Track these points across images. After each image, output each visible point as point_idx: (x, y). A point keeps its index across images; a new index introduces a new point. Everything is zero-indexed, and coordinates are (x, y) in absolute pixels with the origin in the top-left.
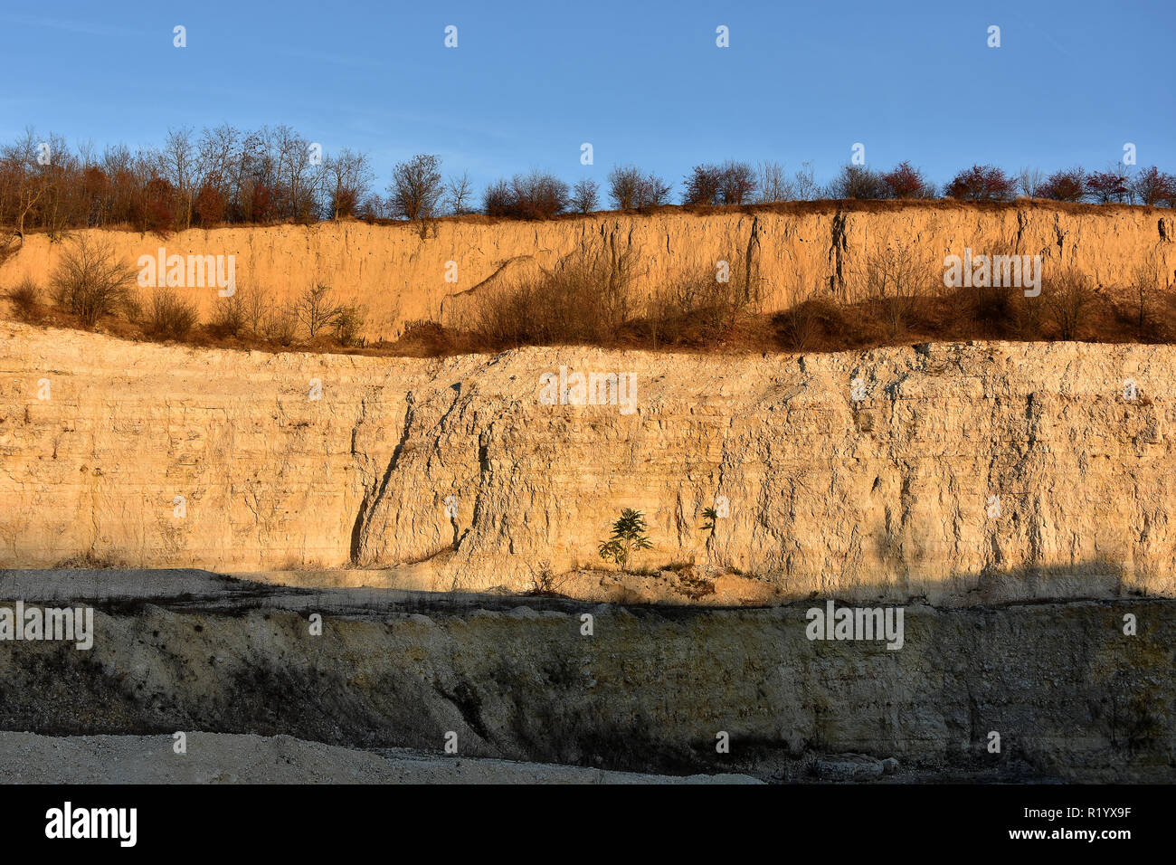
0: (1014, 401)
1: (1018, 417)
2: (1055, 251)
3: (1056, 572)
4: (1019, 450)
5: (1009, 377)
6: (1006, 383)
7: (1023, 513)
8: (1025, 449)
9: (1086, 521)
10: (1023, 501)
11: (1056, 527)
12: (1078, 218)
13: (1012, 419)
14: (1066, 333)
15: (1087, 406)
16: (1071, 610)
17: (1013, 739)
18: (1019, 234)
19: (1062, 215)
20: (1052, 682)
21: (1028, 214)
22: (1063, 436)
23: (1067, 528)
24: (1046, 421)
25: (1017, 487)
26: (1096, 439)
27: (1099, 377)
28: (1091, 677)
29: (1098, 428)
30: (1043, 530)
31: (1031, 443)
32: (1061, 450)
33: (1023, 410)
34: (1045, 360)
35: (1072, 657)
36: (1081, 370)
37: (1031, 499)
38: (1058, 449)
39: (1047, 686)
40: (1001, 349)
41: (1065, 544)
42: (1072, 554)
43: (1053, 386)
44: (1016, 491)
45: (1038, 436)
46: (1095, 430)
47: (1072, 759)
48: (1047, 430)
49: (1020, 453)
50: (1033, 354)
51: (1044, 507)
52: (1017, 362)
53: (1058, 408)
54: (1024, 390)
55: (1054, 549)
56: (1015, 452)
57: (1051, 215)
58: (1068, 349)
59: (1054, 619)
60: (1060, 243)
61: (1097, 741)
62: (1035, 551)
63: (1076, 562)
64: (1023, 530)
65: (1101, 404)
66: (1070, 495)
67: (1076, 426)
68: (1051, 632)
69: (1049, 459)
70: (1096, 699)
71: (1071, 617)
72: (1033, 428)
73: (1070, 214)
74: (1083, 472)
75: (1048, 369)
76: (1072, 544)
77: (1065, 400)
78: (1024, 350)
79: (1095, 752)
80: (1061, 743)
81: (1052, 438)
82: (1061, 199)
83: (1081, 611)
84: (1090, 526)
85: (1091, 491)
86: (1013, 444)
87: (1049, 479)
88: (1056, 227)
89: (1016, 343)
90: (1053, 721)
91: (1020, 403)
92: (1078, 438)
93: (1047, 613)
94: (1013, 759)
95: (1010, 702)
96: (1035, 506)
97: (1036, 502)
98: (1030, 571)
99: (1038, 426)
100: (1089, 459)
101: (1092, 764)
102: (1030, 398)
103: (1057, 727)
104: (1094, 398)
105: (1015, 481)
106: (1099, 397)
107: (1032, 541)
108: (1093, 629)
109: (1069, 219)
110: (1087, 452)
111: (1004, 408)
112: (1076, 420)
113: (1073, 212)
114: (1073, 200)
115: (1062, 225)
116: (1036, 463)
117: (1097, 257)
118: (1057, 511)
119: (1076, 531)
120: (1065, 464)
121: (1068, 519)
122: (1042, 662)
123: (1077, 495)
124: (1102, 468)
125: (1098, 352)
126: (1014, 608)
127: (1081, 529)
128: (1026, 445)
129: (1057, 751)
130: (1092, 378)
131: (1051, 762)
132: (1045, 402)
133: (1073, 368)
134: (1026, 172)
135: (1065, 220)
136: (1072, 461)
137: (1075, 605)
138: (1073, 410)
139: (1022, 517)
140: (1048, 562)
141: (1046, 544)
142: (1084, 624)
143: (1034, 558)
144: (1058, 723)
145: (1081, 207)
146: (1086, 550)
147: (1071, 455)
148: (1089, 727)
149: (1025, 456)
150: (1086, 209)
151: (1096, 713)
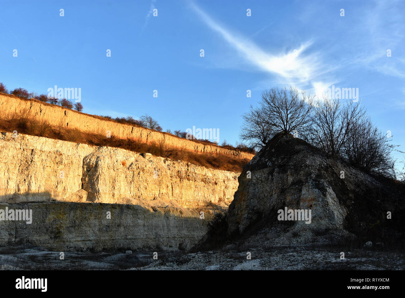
0: (28, 150)
1: (29, 155)
2: (39, 113)
3: (34, 195)
4: (28, 163)
5: (28, 144)
6: (27, 146)
7: (27, 179)
8: (30, 163)
9: (43, 182)
10: (27, 176)
11: (35, 183)
12: (46, 106)
13: (27, 155)
14: (41, 135)
15: (47, 154)
16: (44, 205)
17: (26, 237)
18: (30, 107)
19: (42, 105)
20: (37, 223)
21: (34, 103)
22: (40, 161)
23: (38, 184)
24: (36, 156)
25: (26, 172)
26: (48, 162)
27: (50, 147)
28: (47, 221)
29: (49, 159)
30: (32, 184)
31: (31, 162)
32: (39, 164)
33: (30, 153)
34: (37, 141)
35: (43, 216)
36: (46, 145)
37: (30, 176)
38: (38, 164)
39: (36, 224)
40: (26, 137)
41: (37, 188)
42: (39, 190)
43: (39, 148)
44: (26, 173)
45: (34, 160)
46: (48, 160)
47: (40, 242)
48: (36, 159)
49: (28, 164)
50: (34, 139)
51: (33, 178)
52: (30, 141)
53: (39, 153)
54: (31, 148)
55: (34, 189)
56: (27, 163)
57: (39, 104)
58: (43, 139)
59: (39, 207)
60: (41, 112)
61: (47, 237)
62: (29, 189)
63: (39, 192)
64: (27, 183)
65: (50, 154)
66: (40, 175)
67: (43, 158)
68: (38, 210)
69: (36, 166)
70: (48, 227)
71: (43, 206)
72: (33, 158)
73: (44, 105)
74: (44, 170)
75: (38, 143)
76: (39, 188)
77: (42, 152)
78: (32, 138)
79: (46, 240)
80: (38, 238)
81: (37, 161)
82: (42, 101)
83: (46, 205)
84: (44, 183)
85: (45, 175)
86: (26, 161)
87: (35, 171)
88: (40, 108)
89: (30, 136)
90: (37, 232)
91: (30, 151)
92: (44, 162)
93: (37, 205)
94: (26, 243)
95: (26, 228)
96: (31, 178)
97: (31, 177)
98: (27, 194)
99: (34, 157)
100: (46, 167)
101: (45, 243)
102: (33, 150)
103: (37, 234)
104: (49, 152)
105: (26, 171)
106: (50, 152)
107: (29, 187)
108: (49, 209)
109: (44, 106)
110: (46, 165)
111: (25, 152)
112: (44, 157)
113: (45, 105)
114: (45, 102)
115: (42, 107)
116: (32, 167)
117: (49, 117)
118: (36, 179)
119: (40, 184)
120: (40, 168)
121: (39, 181)
122: (35, 217)
123: (42, 176)
124: (49, 169)
125: (51, 141)
126: (29, 204)
127: (42, 184)
128: (30, 162)
129: (37, 240)
130: (49, 147)
131: (35, 242)
132: (36, 151)
133: (44, 144)
134: (33, 92)
135: (43, 106)
136: (42, 167)
137: (45, 203)
138: (43, 154)
139: (27, 180)
140: (32, 192)
141: (32, 188)
142: (46, 208)
143: (28, 191)
144: (38, 233)
145: (47, 104)
146: (42, 190)
147: (42, 166)
148: (46, 234)
149: (29, 165)
150: (48, 105)
151: (47, 230)
